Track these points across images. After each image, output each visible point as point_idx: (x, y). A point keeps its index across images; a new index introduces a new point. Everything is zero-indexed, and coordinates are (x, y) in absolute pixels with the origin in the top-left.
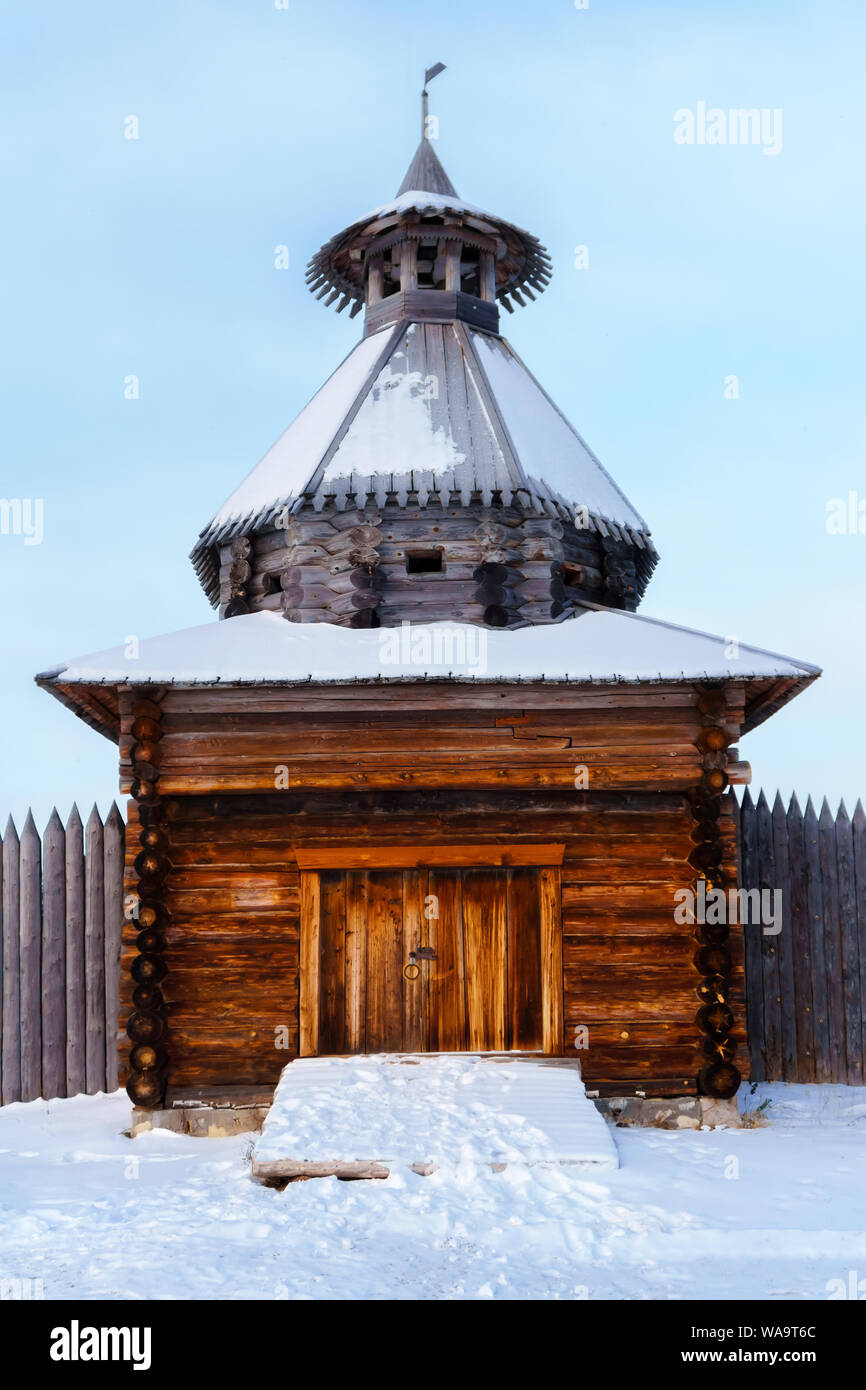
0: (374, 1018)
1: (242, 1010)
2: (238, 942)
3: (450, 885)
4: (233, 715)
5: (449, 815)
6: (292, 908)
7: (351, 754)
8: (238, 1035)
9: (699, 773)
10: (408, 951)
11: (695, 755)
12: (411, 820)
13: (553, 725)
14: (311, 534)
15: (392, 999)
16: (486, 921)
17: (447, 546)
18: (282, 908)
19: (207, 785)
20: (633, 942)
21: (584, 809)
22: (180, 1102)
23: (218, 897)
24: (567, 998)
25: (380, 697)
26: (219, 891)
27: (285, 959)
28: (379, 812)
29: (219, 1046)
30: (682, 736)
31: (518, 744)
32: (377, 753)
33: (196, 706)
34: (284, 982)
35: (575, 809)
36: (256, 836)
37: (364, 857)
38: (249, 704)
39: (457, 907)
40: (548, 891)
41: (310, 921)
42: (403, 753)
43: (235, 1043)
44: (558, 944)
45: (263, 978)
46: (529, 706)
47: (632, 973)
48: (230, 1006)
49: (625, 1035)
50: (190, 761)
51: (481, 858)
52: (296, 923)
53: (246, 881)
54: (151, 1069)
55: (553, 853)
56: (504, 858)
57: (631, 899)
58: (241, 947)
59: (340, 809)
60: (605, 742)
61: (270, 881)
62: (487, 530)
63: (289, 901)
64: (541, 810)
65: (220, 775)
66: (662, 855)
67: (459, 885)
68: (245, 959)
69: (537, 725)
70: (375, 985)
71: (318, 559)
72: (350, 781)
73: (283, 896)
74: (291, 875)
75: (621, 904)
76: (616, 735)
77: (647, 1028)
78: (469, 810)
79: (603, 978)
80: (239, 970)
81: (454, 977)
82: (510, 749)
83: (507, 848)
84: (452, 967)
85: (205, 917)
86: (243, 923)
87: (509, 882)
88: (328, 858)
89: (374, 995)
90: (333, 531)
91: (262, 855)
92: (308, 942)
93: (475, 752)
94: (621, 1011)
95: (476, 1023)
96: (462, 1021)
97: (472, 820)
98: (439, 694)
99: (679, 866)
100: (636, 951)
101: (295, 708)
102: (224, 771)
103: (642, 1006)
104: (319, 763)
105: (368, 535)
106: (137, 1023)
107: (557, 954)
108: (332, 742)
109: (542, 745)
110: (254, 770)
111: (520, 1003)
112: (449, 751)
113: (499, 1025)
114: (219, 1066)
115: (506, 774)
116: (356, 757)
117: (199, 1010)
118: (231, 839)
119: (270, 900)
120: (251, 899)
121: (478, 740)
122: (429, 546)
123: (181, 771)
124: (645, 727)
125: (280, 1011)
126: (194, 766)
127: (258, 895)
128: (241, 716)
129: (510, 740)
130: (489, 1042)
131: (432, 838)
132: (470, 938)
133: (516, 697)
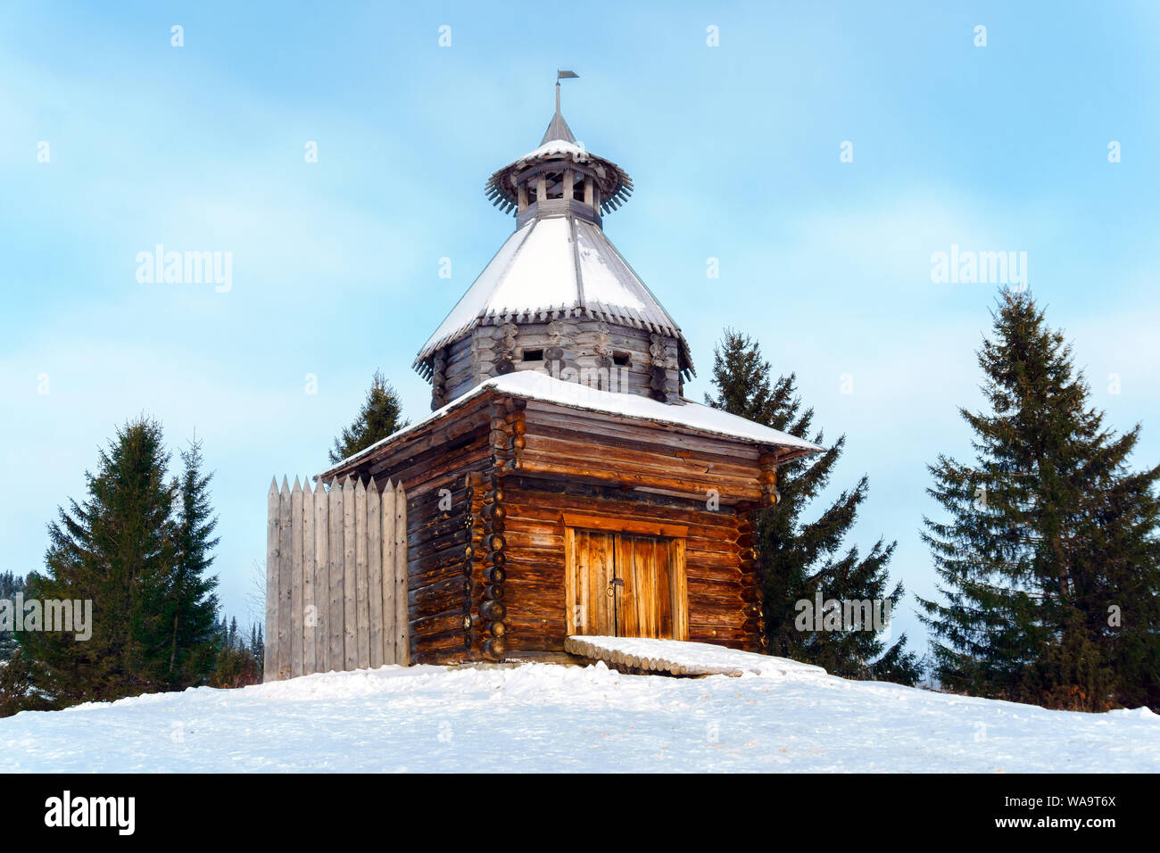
0: (593, 616)
1: (538, 606)
2: (533, 565)
3: (629, 544)
4: (556, 428)
5: (636, 504)
6: (559, 548)
7: (610, 460)
8: (536, 620)
9: (759, 495)
10: (608, 581)
11: (758, 485)
12: (617, 505)
13: (700, 459)
14: (568, 331)
15: (602, 607)
16: (645, 566)
17: (633, 353)
18: (555, 548)
19: (542, 467)
20: (716, 583)
21: (692, 509)
22: (509, 659)
23: (523, 537)
24: (690, 612)
25: (626, 430)
26: (523, 534)
27: (558, 578)
28: (600, 498)
29: (527, 627)
30: (752, 474)
31: (687, 468)
32: (622, 462)
33: (538, 419)
34: (559, 591)
35: (689, 509)
36: (541, 504)
37: (597, 522)
38: (564, 424)
39: (632, 556)
40: (681, 551)
41: (570, 556)
42: (635, 464)
43: (535, 625)
44: (686, 581)
45: (548, 588)
46: (691, 448)
47: (717, 600)
48: (531, 603)
49: (714, 632)
50: (533, 451)
51: (651, 530)
52: (562, 556)
53: (537, 530)
54: (502, 637)
55: (682, 530)
56: (662, 531)
57: (715, 560)
58: (536, 569)
59: (582, 493)
60: (722, 472)
61: (549, 531)
62: (656, 348)
63: (559, 543)
64: (674, 507)
65: (548, 462)
66: (726, 538)
67: (633, 545)
68: (538, 576)
69: (693, 458)
70: (593, 598)
71: (570, 346)
72: (612, 476)
73: (557, 540)
74: (559, 529)
75: (710, 562)
76: (728, 469)
77: (723, 630)
78: (642, 503)
79: (705, 601)
80: (534, 582)
81: (631, 597)
82: (682, 470)
83: (662, 525)
84: (630, 591)
85: (516, 549)
86: (537, 554)
87: (655, 546)
88: (579, 520)
89: (593, 604)
90: (579, 332)
91: (544, 515)
92: (570, 568)
93: (668, 469)
94: (713, 620)
95: (643, 624)
96: (636, 622)
97: (644, 509)
98: (653, 434)
99: (733, 545)
100: (718, 588)
101: (585, 430)
102: (550, 460)
103: (721, 617)
104: (596, 463)
105: (602, 338)
106: (494, 608)
107: (686, 587)
108: (604, 453)
109: (696, 470)
110: (564, 462)
111: (662, 613)
112: (655, 466)
113: (653, 625)
114: (528, 639)
115: (681, 483)
116: (614, 463)
117: (516, 604)
118: (527, 503)
119: (549, 542)
120: (541, 540)
121: (669, 463)
122: (624, 351)
123: (529, 457)
124: (739, 467)
125: (557, 608)
126: (535, 455)
127: (542, 538)
128: (560, 429)
129: (682, 465)
130: (648, 634)
131: (625, 516)
132: (638, 575)
133: (686, 442)
